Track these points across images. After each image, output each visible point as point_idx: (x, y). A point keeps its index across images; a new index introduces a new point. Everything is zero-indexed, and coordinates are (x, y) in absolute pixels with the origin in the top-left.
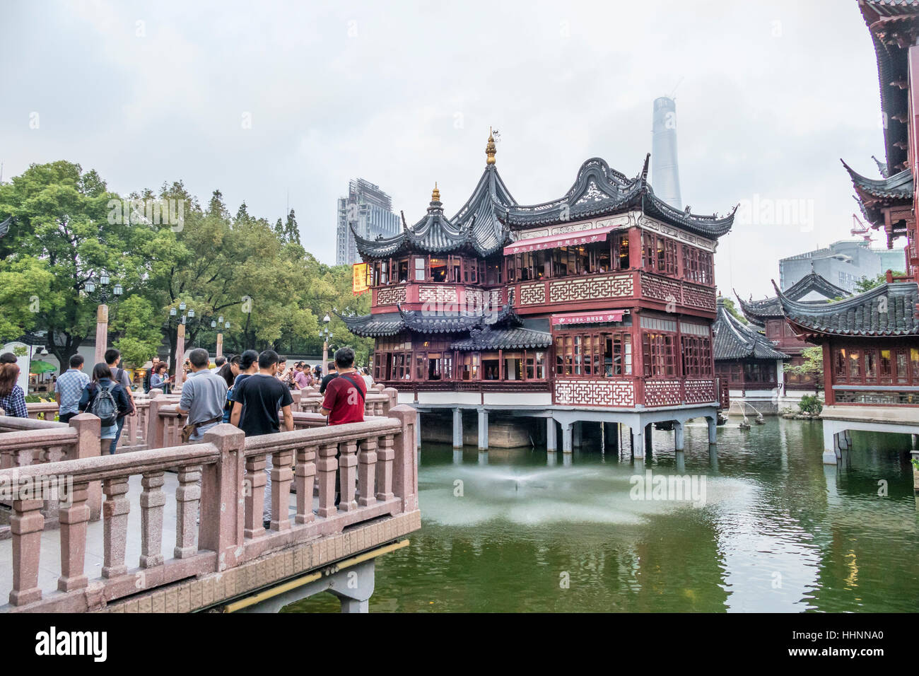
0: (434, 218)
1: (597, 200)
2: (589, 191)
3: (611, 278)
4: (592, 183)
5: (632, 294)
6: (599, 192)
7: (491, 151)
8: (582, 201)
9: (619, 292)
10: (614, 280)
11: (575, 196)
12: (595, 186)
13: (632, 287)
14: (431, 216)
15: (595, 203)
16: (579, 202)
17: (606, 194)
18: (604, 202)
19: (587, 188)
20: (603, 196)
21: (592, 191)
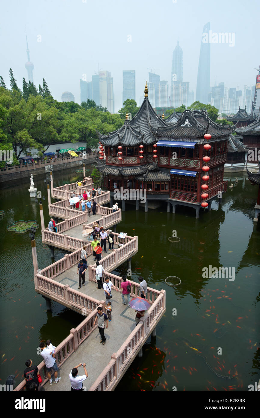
0: (127, 127)
1: (188, 126)
2: (186, 122)
3: (192, 160)
4: (187, 119)
5: (199, 167)
6: (189, 123)
7: (146, 92)
8: (183, 125)
9: (195, 166)
10: (193, 161)
11: (180, 123)
12: (188, 121)
13: (199, 165)
14: (126, 126)
15: (187, 128)
16: (182, 125)
17: (192, 125)
18: (191, 128)
19: (185, 121)
20: (191, 125)
21: (187, 122)
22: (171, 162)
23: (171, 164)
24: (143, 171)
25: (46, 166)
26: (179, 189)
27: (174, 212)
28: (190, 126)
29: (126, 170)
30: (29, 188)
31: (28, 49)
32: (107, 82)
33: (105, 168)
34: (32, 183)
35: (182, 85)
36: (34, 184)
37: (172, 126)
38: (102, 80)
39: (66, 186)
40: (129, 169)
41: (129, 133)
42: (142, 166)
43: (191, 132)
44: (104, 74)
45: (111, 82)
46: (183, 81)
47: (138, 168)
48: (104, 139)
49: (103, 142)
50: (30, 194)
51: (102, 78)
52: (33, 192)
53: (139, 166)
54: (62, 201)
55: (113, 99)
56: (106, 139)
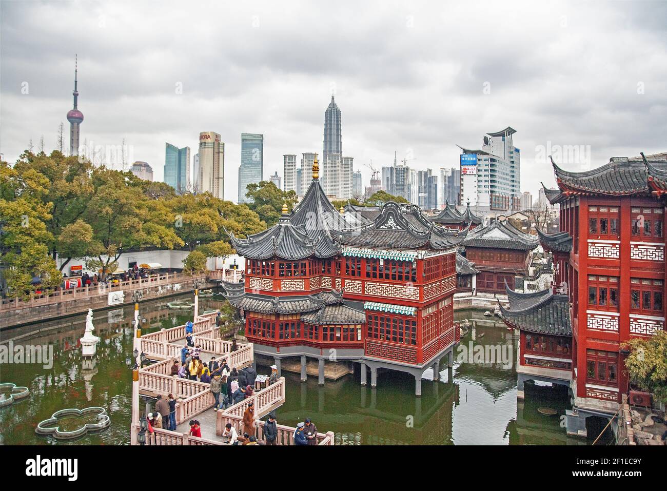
1: (394, 228)
2: (388, 222)
3: (405, 287)
4: (391, 217)
5: (418, 299)
6: (395, 224)
7: (316, 170)
8: (384, 227)
9: (410, 296)
11: (379, 223)
12: (393, 219)
13: (418, 295)
14: (283, 225)
15: (392, 231)
16: (382, 227)
17: (400, 226)
18: (398, 231)
19: (387, 220)
20: (398, 227)
21: (391, 222)
22: (366, 290)
23: (366, 293)
24: (316, 305)
25: (109, 293)
26: (382, 339)
27: (374, 384)
28: (398, 229)
29: (285, 303)
30: (83, 336)
31: (76, 91)
32: (214, 150)
33: (243, 298)
34: (90, 326)
35: (342, 162)
36: (93, 328)
37: (365, 227)
38: (205, 146)
39: (162, 333)
40: (291, 302)
41: (290, 237)
42: (313, 296)
43: (400, 238)
44: (209, 137)
45: (221, 150)
46: (344, 155)
47: (306, 300)
48: (243, 247)
49: (242, 251)
50: (83, 347)
51: (205, 143)
52: (90, 344)
53: (308, 297)
54: (160, 363)
55: (223, 178)
56: (248, 247)
